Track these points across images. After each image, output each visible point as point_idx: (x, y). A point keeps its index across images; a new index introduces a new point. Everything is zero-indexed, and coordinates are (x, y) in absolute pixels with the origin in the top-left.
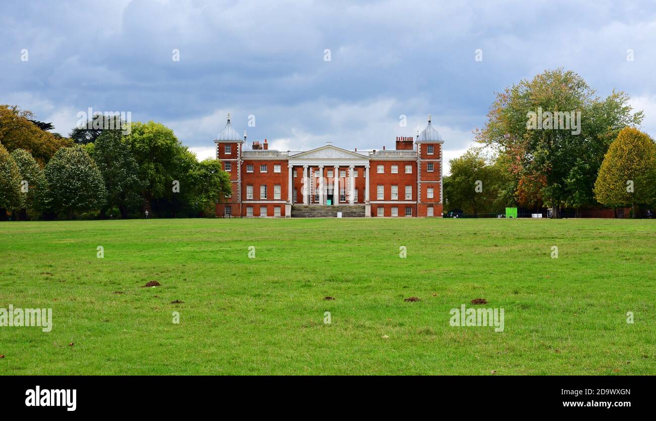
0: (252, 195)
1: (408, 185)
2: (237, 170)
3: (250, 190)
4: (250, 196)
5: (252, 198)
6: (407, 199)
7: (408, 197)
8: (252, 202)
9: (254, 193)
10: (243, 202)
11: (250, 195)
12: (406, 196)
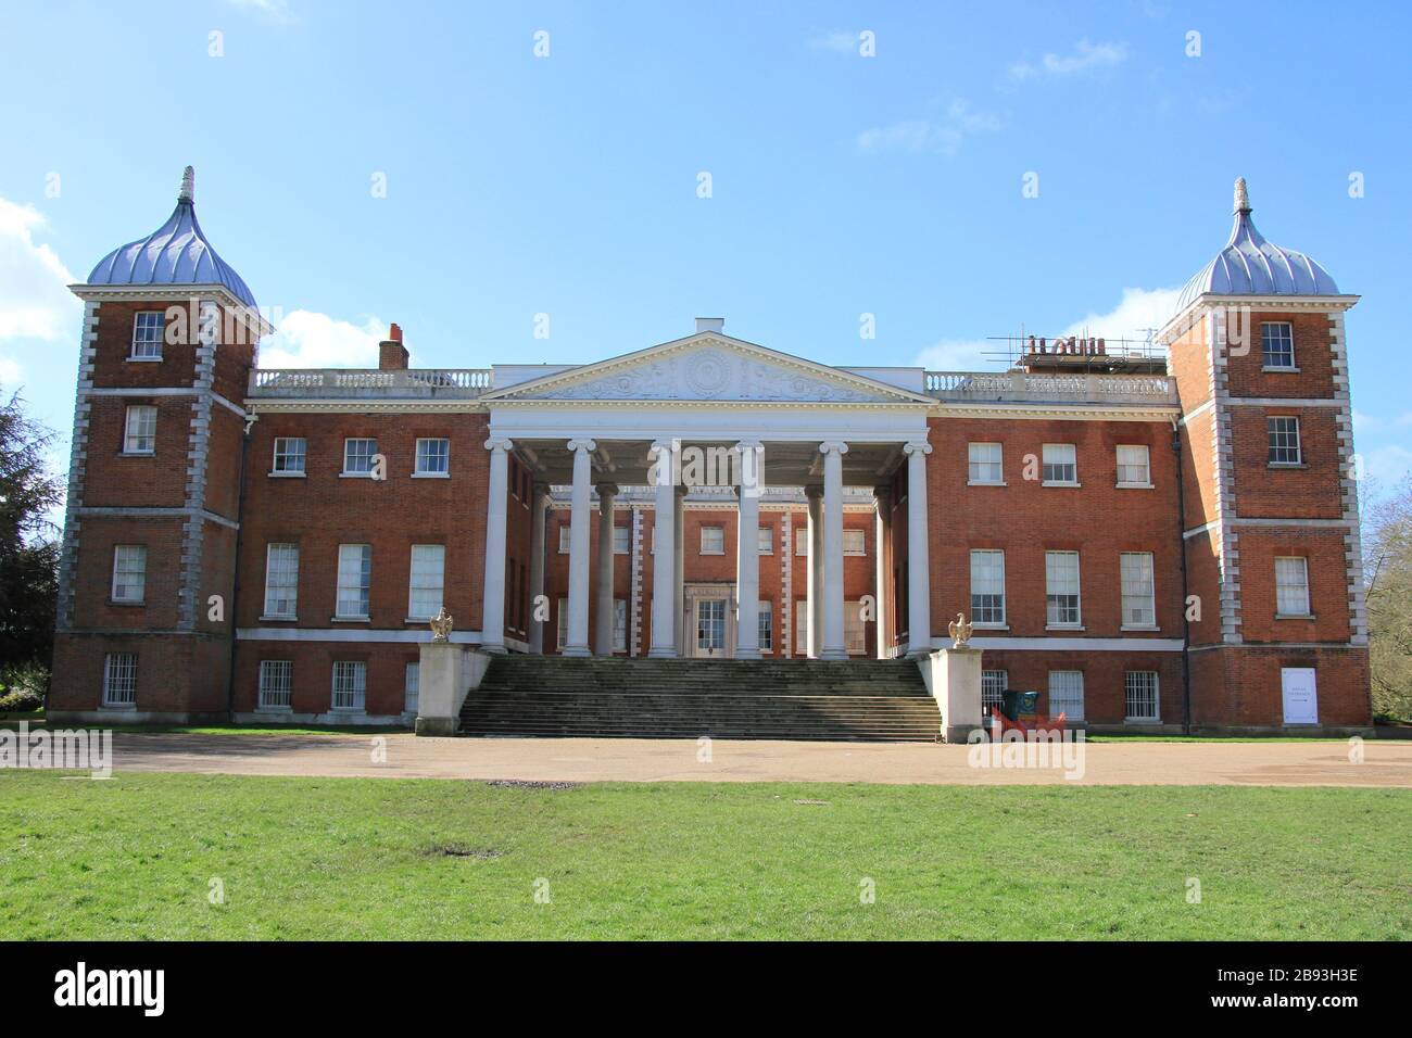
0: (293, 595)
1: (1137, 547)
2: (188, 447)
3: (281, 569)
4: (283, 605)
5: (290, 615)
6: (1129, 624)
7: (1137, 614)
8: (291, 635)
9: (302, 585)
10: (241, 635)
11: (282, 595)
12: (1128, 606)
